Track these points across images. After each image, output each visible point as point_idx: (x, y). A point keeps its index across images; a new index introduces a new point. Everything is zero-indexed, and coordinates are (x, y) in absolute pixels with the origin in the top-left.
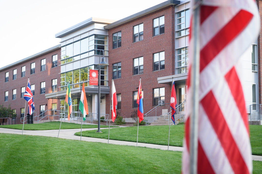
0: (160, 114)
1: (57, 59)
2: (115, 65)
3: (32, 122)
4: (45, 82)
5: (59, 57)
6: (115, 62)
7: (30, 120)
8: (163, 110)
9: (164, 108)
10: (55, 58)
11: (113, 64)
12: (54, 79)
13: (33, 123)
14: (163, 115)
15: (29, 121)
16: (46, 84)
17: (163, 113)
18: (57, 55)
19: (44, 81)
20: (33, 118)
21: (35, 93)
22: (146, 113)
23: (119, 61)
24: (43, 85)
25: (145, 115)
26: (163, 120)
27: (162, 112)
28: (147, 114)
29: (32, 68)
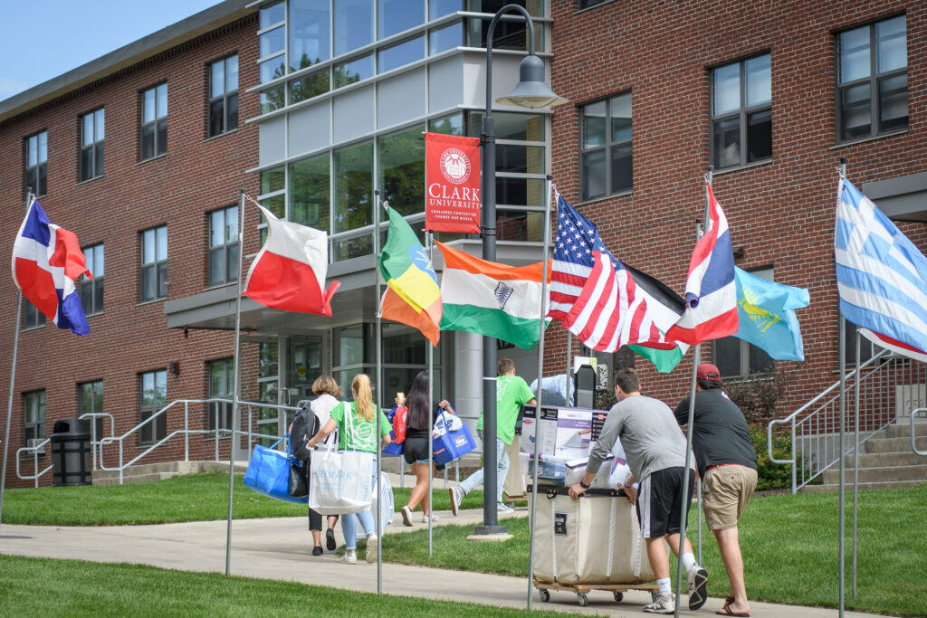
0: (884, 416)
1: (234, 85)
2: (597, 111)
3: (85, 476)
4: (164, 225)
5: (250, 72)
6: (591, 91)
7: (73, 462)
8: (899, 388)
9: (907, 377)
10: (226, 78)
11: (580, 107)
12: (218, 209)
13: (90, 483)
14: (901, 422)
15: (69, 470)
16: (171, 237)
17: (899, 412)
18: (236, 58)
19: (159, 221)
20: (89, 450)
21: (106, 298)
22: (794, 409)
23: (621, 82)
24: (157, 248)
25: (789, 423)
26: (901, 457)
27: (893, 405)
28: (798, 418)
29: (89, 140)
